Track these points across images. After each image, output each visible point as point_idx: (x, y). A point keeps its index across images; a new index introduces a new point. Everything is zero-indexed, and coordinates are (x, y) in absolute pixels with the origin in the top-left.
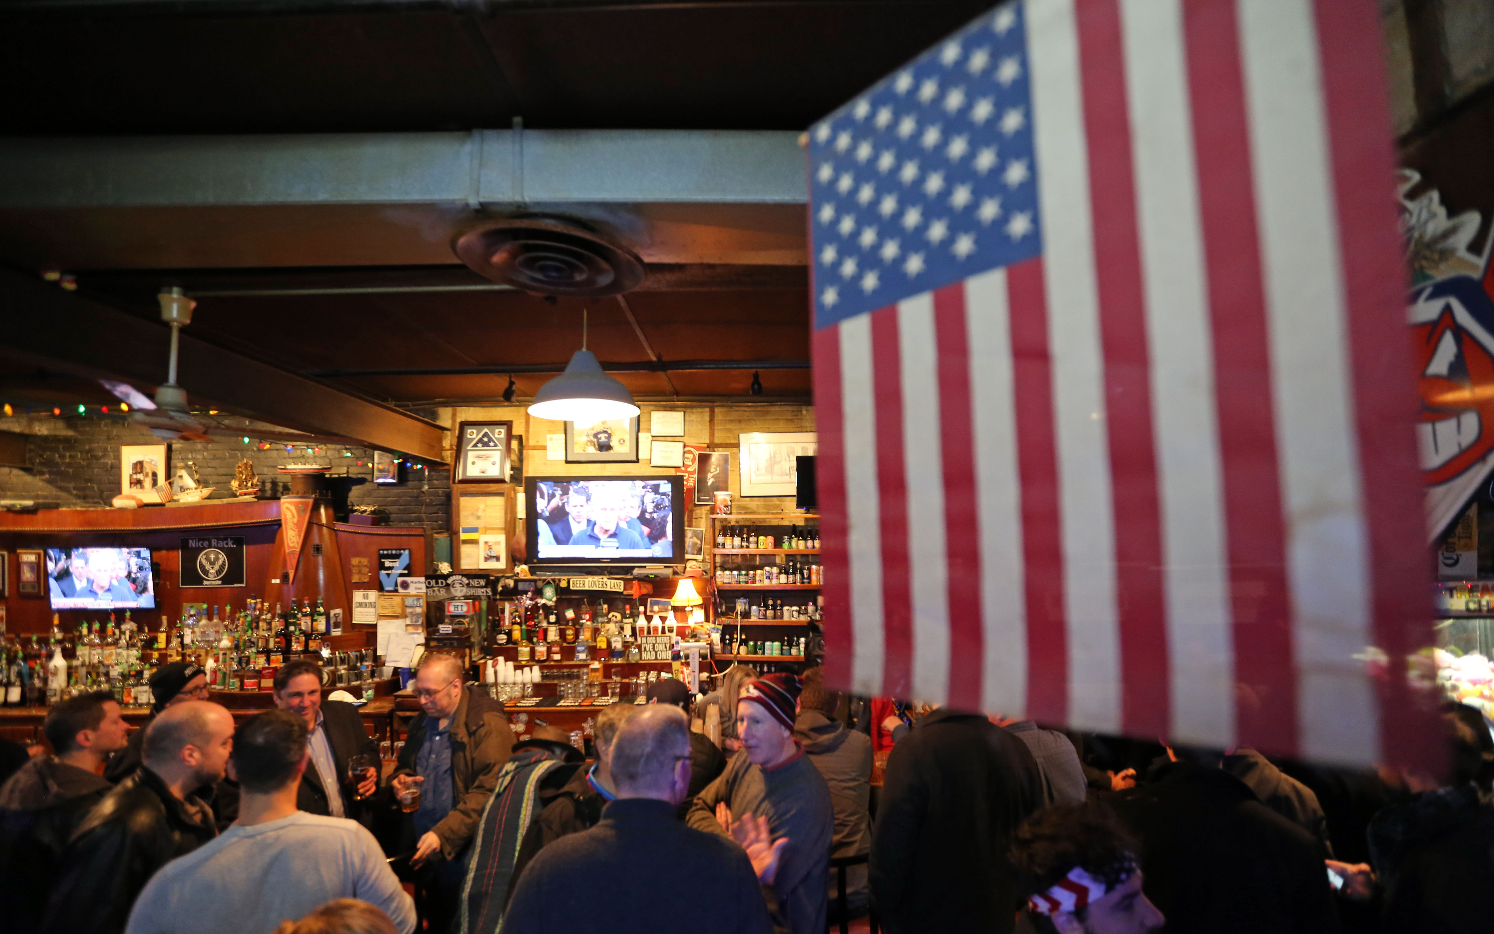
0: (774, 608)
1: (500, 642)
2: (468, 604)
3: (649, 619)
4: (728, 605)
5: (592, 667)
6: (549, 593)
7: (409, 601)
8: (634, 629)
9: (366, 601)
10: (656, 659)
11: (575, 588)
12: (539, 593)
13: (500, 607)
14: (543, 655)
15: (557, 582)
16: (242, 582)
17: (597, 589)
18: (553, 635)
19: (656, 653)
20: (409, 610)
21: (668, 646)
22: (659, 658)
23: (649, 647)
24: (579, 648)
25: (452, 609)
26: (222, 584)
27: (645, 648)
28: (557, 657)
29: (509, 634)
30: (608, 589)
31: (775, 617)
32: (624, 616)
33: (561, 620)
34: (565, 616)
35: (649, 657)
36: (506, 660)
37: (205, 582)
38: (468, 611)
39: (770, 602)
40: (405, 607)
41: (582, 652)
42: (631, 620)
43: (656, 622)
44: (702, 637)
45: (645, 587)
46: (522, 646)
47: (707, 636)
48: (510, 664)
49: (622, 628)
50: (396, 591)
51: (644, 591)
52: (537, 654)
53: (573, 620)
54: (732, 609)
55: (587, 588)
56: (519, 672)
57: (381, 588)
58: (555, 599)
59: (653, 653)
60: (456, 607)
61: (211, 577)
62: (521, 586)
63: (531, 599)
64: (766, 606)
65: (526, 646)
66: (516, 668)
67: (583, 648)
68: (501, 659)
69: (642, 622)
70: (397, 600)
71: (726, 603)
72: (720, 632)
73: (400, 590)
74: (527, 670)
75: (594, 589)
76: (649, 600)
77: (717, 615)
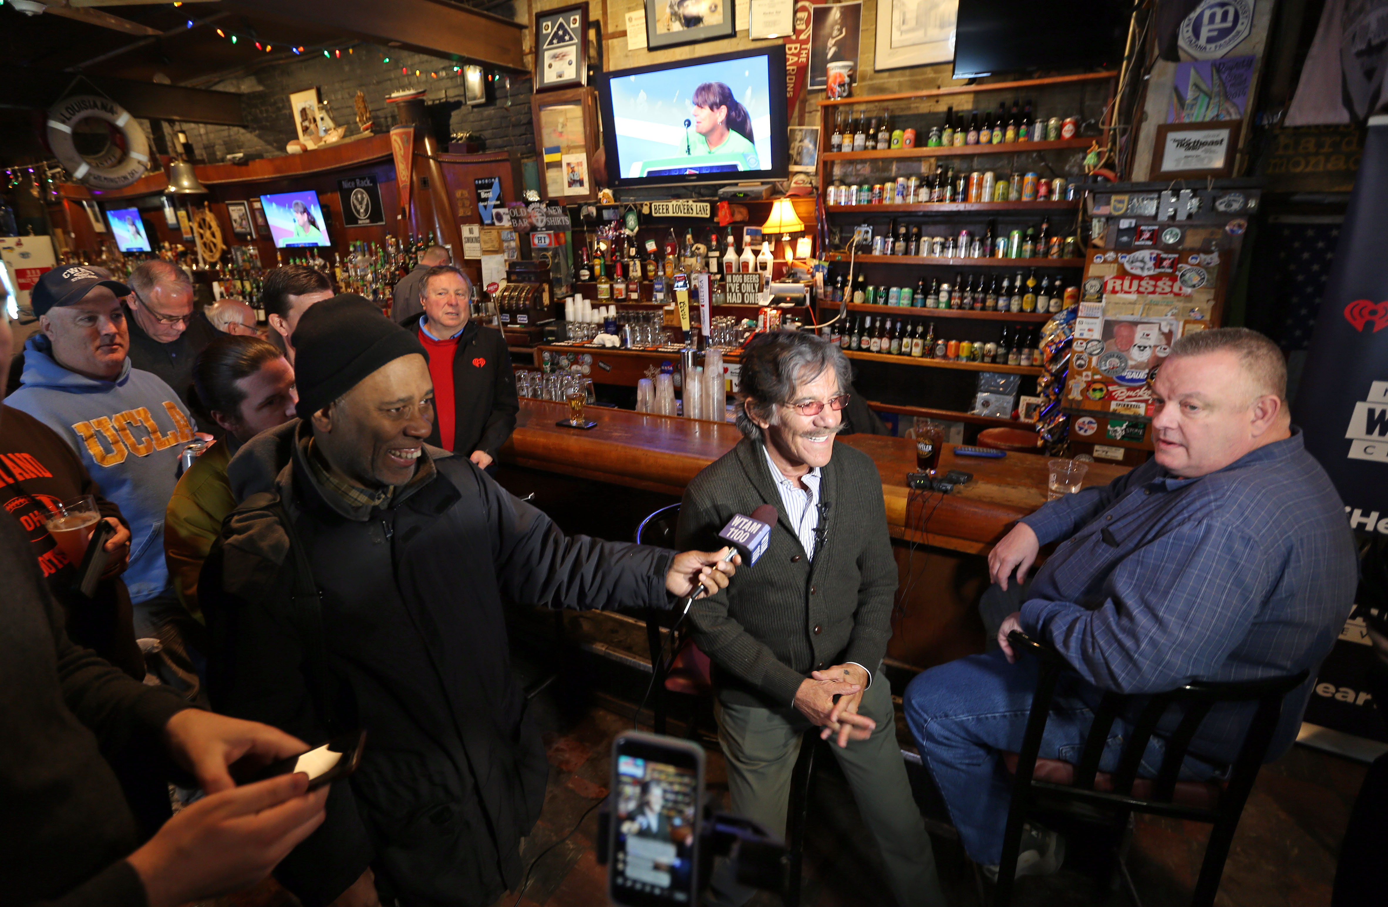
0: (907, 238)
1: (583, 278)
2: (549, 235)
3: (739, 251)
4: (844, 235)
5: (666, 308)
6: (632, 220)
7: (505, 235)
8: (720, 265)
9: (472, 236)
10: (743, 302)
11: (658, 215)
12: (622, 223)
13: (588, 240)
14: (621, 293)
15: (639, 207)
16: (382, 220)
17: (683, 215)
18: (636, 271)
19: (743, 295)
20: (505, 244)
21: (757, 286)
22: (746, 302)
23: (735, 287)
24: (656, 286)
25: (536, 241)
26: (371, 222)
27: (730, 289)
28: (634, 296)
29: (591, 269)
30: (694, 215)
31: (907, 252)
32: (710, 249)
33: (642, 254)
34: (646, 249)
35: (734, 300)
36: (584, 298)
37: (360, 222)
38: (550, 243)
39: (903, 230)
40: (501, 241)
41: (660, 291)
42: (717, 254)
43: (748, 255)
44: (803, 276)
45: (741, 213)
46: (601, 283)
47: (809, 276)
48: (588, 302)
49: (707, 265)
50: (493, 224)
51: (738, 217)
52: (615, 292)
53: (655, 253)
54: (845, 240)
55: (671, 214)
56: (596, 311)
57: (481, 223)
58: (637, 229)
59: (739, 295)
60: (540, 239)
61: (362, 217)
62: (606, 214)
63: (616, 229)
64: (896, 238)
65: (605, 283)
66: (594, 307)
67: (660, 286)
68: (579, 297)
69: (730, 255)
70: (494, 233)
71: (841, 232)
72: (826, 271)
73: (497, 223)
74: (603, 309)
75: (679, 215)
76: (745, 229)
77: (824, 248)
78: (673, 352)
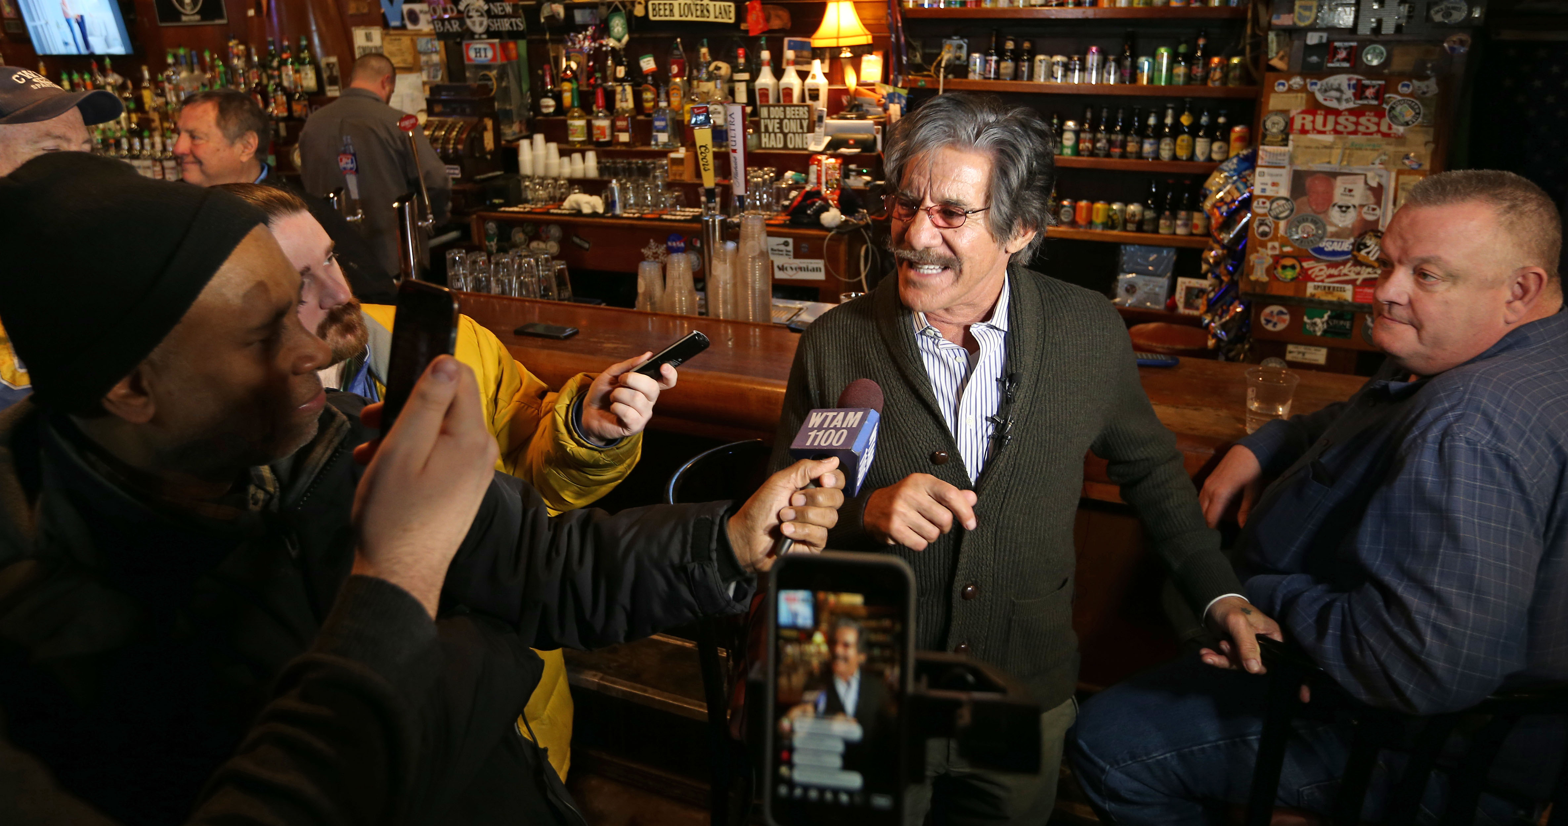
0: (1016, 57)
1: (545, 111)
2: (493, 45)
3: (778, 73)
4: (927, 51)
5: (673, 155)
6: (618, 25)
7: (422, 44)
8: (751, 92)
9: (370, 44)
10: (785, 147)
11: (657, 18)
12: (604, 30)
13: (552, 54)
14: (603, 133)
15: (629, 6)
16: (221, 17)
17: (694, 19)
18: (625, 100)
19: (785, 135)
20: (424, 58)
21: (805, 124)
22: (790, 146)
23: (773, 125)
24: (658, 124)
25: (472, 54)
26: (203, 19)
27: (766, 127)
28: (624, 137)
29: (558, 97)
30: (712, 19)
31: (1016, 75)
32: (735, 69)
33: (635, 76)
34: (640, 69)
35: (773, 143)
36: (548, 140)
37: (184, 18)
38: (494, 58)
39: (1010, 45)
40: (417, 53)
41: (662, 130)
42: (746, 76)
43: (791, 78)
44: (872, 109)
45: (778, 17)
46: (573, 118)
47: (880, 109)
48: (553, 147)
49: (732, 92)
50: (403, 27)
51: (776, 24)
52: (595, 132)
53: (653, 74)
54: (931, 58)
55: (677, 18)
56: (566, 160)
57: (385, 24)
58: (626, 39)
59: (780, 136)
60: (478, 51)
61: (188, 10)
62: (579, 16)
63: (594, 39)
64: (1001, 55)
65: (580, 118)
66: (563, 153)
67: (663, 123)
68: (539, 138)
69: (766, 78)
70: (406, 41)
71: (924, 46)
72: (904, 102)
73: (410, 26)
74: (577, 156)
75: (690, 18)
76: (786, 40)
77: (901, 70)
78: (685, 221)
